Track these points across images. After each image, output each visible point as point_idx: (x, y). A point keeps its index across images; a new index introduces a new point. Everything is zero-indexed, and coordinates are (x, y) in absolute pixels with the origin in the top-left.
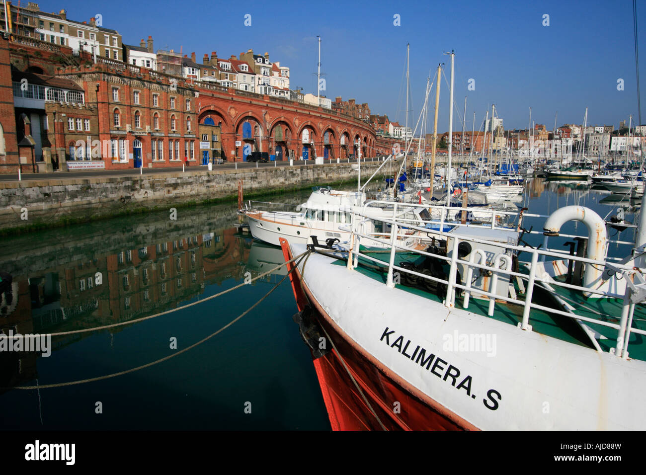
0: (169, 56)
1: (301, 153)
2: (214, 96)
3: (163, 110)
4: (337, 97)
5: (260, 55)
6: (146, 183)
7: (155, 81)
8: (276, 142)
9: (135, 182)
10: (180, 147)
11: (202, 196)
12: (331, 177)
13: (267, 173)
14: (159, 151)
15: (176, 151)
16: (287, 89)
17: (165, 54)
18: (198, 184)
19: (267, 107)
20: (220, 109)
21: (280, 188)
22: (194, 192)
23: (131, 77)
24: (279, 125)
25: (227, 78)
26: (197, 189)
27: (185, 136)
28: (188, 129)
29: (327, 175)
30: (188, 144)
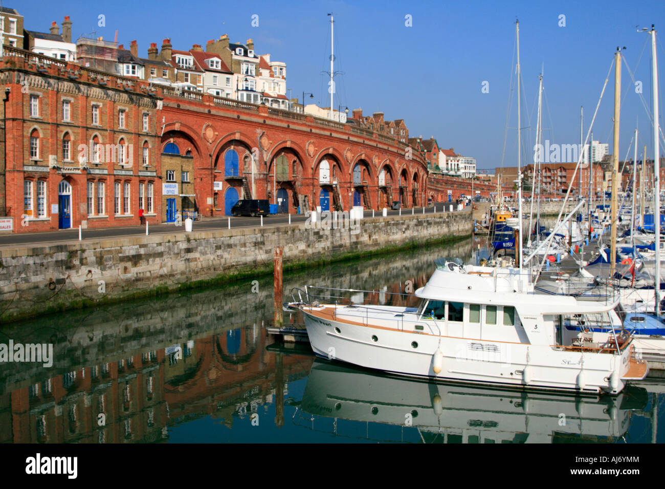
0: (97, 47)
1: (318, 201)
2: (181, 107)
3: (106, 130)
4: (355, 110)
5: (238, 43)
6: (90, 256)
7: (96, 83)
8: (278, 182)
9: (72, 254)
10: (132, 192)
11: (179, 276)
12: (376, 239)
13: (279, 236)
14: (98, 199)
15: (124, 199)
16: (283, 97)
17: (89, 43)
18: (172, 256)
19: (263, 125)
20: (189, 128)
21: (299, 260)
22: (165, 271)
23: (61, 76)
24: (283, 153)
25: (187, 80)
26: (169, 264)
27: (140, 174)
28: (144, 161)
29: (370, 237)
30: (143, 187)
